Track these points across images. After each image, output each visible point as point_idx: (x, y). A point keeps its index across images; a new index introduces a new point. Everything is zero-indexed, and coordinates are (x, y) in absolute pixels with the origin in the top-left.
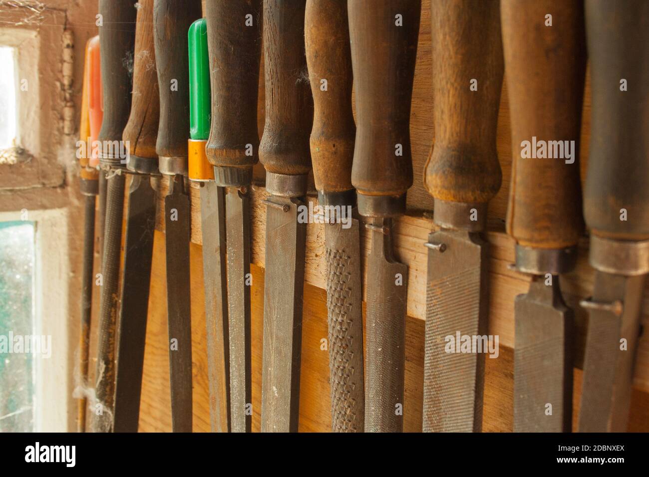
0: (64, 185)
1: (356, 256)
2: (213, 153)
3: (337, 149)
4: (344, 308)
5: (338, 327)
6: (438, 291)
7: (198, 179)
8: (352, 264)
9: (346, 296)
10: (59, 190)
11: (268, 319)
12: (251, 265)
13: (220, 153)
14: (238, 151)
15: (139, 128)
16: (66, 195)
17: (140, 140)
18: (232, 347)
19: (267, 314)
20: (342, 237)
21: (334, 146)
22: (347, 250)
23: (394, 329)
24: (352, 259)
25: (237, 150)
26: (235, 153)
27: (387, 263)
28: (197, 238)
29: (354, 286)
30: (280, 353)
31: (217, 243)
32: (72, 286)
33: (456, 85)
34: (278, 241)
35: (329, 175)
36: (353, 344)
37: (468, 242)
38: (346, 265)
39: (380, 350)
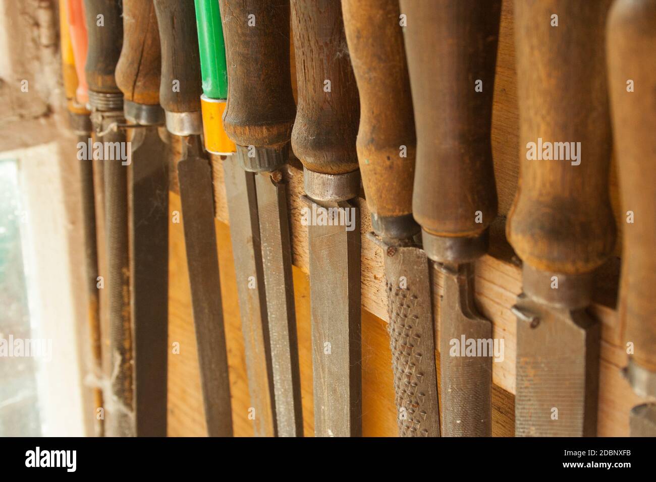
0: (49, 112)
1: (424, 298)
2: (233, 131)
3: (393, 163)
4: (412, 358)
5: (405, 380)
6: (531, 372)
7: (217, 152)
8: (420, 305)
9: (413, 343)
10: (43, 121)
11: (317, 346)
12: (293, 267)
13: (242, 131)
14: (266, 128)
15: (136, 66)
16: (53, 125)
17: (139, 84)
18: (275, 366)
19: (316, 341)
20: (405, 271)
21: (389, 158)
22: (413, 288)
23: (476, 399)
24: (420, 299)
25: (264, 127)
26: (262, 132)
27: (465, 318)
28: (223, 216)
29: (423, 333)
30: (334, 391)
31: (248, 232)
32: (72, 240)
33: (548, 119)
34: (324, 253)
35: (383, 196)
36: (425, 402)
37: (569, 322)
38: (412, 306)
39: (458, 422)
